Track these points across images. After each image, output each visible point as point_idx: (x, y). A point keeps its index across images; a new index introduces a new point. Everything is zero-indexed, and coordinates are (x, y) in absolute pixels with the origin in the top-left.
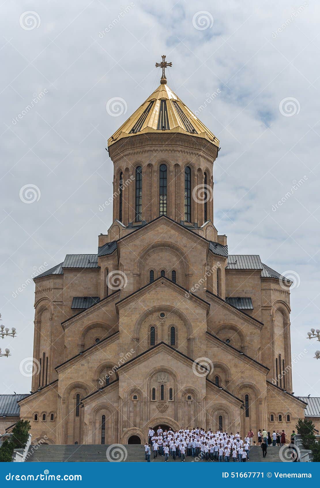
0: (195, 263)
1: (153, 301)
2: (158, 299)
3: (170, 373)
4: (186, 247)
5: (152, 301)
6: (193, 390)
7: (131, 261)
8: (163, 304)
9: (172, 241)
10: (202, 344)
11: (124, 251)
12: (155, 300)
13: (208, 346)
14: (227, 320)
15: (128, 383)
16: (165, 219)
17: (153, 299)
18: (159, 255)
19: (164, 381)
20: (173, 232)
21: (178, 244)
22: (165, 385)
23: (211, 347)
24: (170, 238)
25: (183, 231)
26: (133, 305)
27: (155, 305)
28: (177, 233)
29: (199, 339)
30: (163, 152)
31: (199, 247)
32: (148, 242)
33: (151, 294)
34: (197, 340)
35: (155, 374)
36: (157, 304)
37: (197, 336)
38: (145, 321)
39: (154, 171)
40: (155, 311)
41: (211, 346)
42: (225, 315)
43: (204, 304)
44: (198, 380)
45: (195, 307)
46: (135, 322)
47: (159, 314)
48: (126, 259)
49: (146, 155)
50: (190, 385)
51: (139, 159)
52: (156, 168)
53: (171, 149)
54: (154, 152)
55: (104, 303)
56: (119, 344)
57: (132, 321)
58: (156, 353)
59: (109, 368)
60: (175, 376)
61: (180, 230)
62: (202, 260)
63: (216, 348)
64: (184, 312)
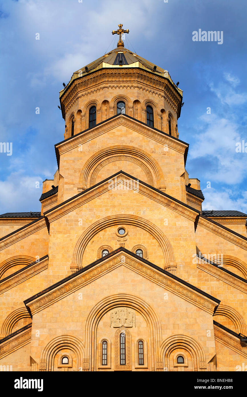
0: (169, 173)
1: (107, 210)
2: (114, 206)
3: (140, 308)
4: (155, 153)
5: (104, 209)
6: (187, 343)
7: (75, 171)
8: (123, 213)
9: (135, 145)
10: (190, 275)
11: (65, 159)
12: (109, 208)
13: (201, 279)
14: (223, 251)
15: (50, 330)
16: (124, 118)
17: (106, 206)
18: (115, 165)
19: (126, 325)
20: (135, 134)
21: (143, 149)
22: (128, 333)
23: (206, 280)
24: (131, 141)
25: (150, 133)
26: (72, 214)
27: (109, 214)
28: (141, 136)
29: (184, 267)
30: (121, 88)
31: (173, 152)
32: (100, 147)
33: (103, 199)
34: (182, 269)
35: (106, 311)
36: (112, 213)
37: (181, 262)
38: (93, 241)
39: (110, 108)
40: (110, 225)
41: (207, 278)
42: (218, 244)
43: (190, 212)
44: (197, 323)
45: (176, 217)
46: (75, 241)
47: (115, 229)
48: (68, 169)
49: (102, 92)
50: (180, 332)
51: (93, 98)
52: (112, 104)
53: (130, 85)
54: (110, 88)
55: (33, 228)
56: (47, 277)
57: (71, 240)
58: (111, 269)
59: (28, 318)
60: (148, 314)
61: (146, 131)
62: (178, 169)
63: (215, 282)
64: (158, 225)
